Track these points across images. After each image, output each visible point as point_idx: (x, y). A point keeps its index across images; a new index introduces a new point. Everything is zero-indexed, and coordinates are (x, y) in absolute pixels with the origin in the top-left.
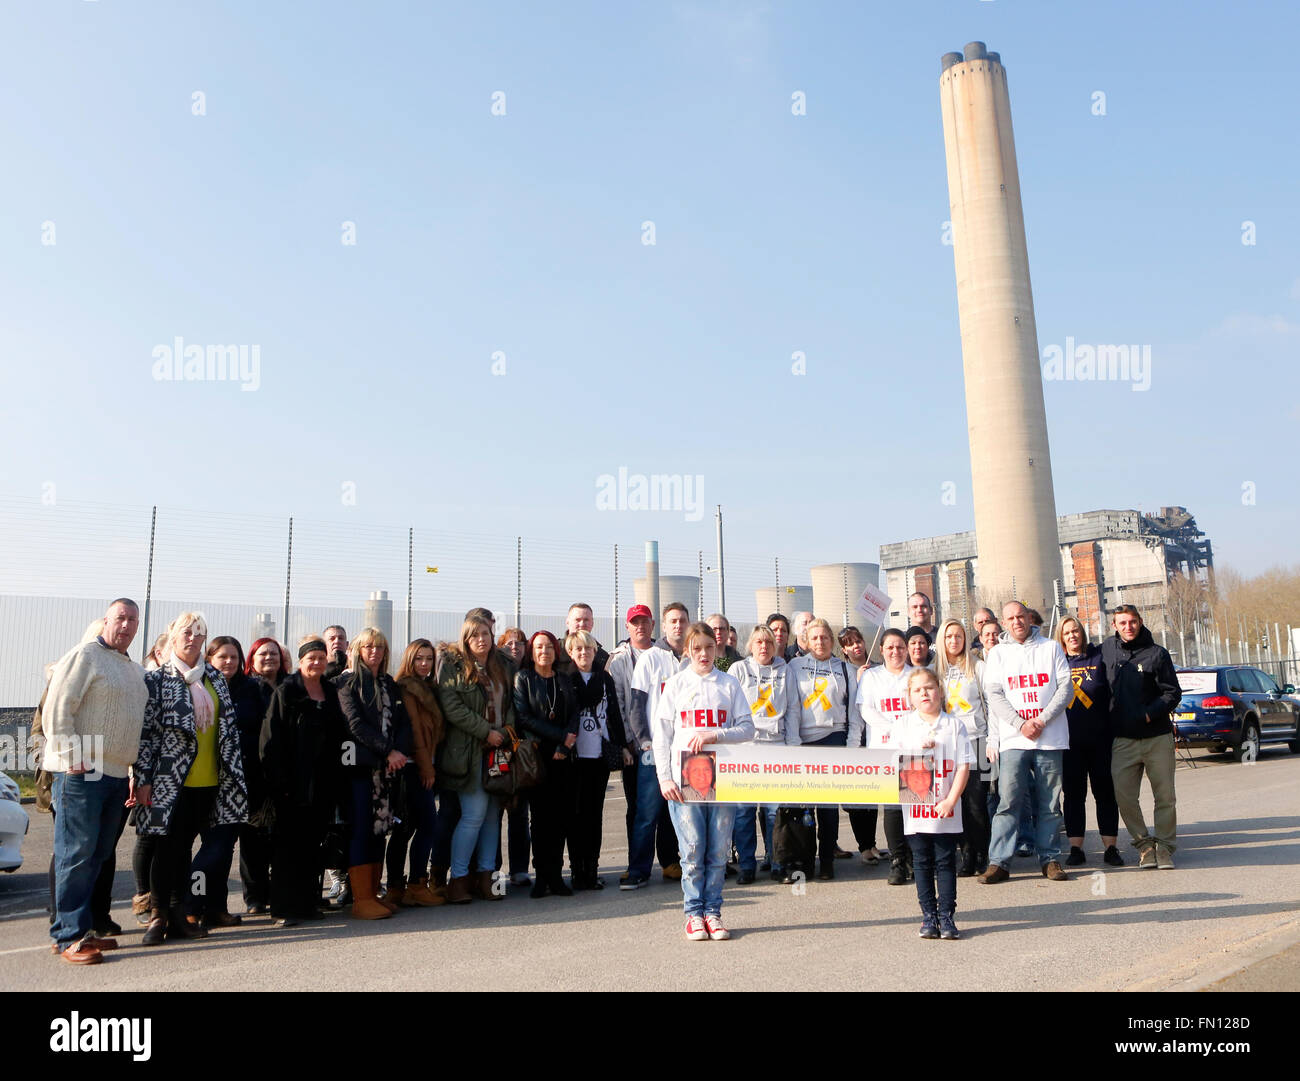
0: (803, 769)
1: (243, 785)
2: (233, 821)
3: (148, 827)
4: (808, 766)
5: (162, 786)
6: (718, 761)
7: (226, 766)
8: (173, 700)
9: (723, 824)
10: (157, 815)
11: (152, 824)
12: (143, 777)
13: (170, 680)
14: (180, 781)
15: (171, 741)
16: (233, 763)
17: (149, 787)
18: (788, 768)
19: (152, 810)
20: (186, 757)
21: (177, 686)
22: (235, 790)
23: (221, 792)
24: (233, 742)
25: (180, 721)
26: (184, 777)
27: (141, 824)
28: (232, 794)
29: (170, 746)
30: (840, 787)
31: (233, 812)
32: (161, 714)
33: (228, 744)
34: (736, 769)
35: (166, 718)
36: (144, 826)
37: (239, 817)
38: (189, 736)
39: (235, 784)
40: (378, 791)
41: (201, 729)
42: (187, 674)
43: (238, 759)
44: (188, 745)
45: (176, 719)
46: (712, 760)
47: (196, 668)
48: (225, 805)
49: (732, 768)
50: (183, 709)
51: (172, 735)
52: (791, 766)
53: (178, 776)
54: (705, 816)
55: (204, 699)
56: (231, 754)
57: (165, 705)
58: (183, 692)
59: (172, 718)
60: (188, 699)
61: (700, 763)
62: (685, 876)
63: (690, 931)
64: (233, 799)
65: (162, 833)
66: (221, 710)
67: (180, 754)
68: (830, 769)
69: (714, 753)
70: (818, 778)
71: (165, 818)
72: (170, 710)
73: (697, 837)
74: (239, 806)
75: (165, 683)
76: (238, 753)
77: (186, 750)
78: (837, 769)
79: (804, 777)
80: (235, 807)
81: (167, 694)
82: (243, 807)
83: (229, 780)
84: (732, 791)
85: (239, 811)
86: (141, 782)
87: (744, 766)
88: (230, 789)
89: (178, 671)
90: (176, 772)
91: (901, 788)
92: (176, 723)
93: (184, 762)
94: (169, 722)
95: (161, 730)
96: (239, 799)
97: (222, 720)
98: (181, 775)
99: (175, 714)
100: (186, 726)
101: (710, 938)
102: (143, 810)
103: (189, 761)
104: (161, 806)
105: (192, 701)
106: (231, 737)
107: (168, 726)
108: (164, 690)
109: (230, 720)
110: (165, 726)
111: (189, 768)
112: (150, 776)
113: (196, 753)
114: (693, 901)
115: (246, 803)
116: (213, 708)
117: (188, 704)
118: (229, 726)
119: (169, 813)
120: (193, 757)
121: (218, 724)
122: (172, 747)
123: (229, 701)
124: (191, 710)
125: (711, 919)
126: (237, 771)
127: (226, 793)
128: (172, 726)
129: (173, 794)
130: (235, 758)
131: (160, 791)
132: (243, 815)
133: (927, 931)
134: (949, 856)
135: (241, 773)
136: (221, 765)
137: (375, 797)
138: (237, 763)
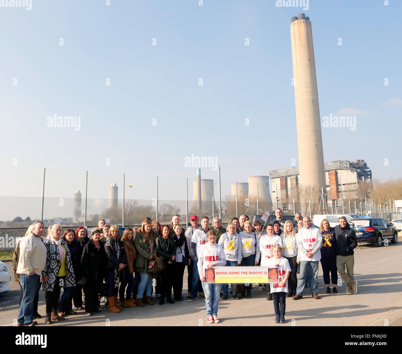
0: (240, 273)
1: (74, 275)
2: (71, 286)
3: (47, 289)
4: (242, 272)
5: (51, 277)
6: (216, 271)
7: (69, 270)
8: (53, 251)
9: (217, 289)
10: (50, 286)
11: (48, 288)
12: (45, 274)
13: (52, 245)
14: (56, 275)
15: (53, 263)
16: (71, 269)
17: (47, 277)
18: (236, 273)
19: (48, 284)
20: (58, 268)
21: (54, 247)
22: (71, 277)
23: (67, 278)
24: (70, 263)
25: (56, 257)
26: (57, 274)
27: (45, 288)
28: (70, 278)
29: (53, 265)
30: (251, 278)
31: (71, 283)
32: (50, 255)
33: (69, 263)
34: (221, 273)
35: (51, 256)
36: (46, 289)
37: (73, 285)
38: (58, 262)
39: (71, 275)
40: (116, 275)
41: (62, 259)
42: (57, 243)
43: (72, 268)
44: (58, 264)
45: (55, 257)
46: (214, 271)
47: (59, 241)
48: (69, 281)
49: (220, 273)
50: (56, 253)
51: (54, 261)
52: (237, 272)
53: (56, 274)
54: (212, 287)
55: (63, 250)
56: (70, 266)
57: (51, 252)
58: (56, 248)
59: (54, 256)
60: (58, 250)
61: (210, 272)
62: (206, 304)
63: (208, 320)
64: (71, 279)
65: (52, 291)
66: (67, 254)
67: (56, 267)
68: (248, 273)
69: (214, 269)
70: (245, 275)
71: (53, 286)
72: (52, 254)
73: (210, 293)
74: (73, 281)
75: (50, 246)
76: (72, 266)
77: (58, 266)
78: (250, 273)
79: (241, 275)
80: (71, 282)
81: (51, 249)
82: (74, 282)
83: (70, 274)
84: (220, 280)
85: (73, 283)
86: (44, 276)
87: (223, 272)
88: (70, 277)
89: (54, 242)
90: (55, 272)
91: (269, 278)
92: (55, 258)
93: (57, 269)
94: (52, 258)
95: (50, 260)
96: (73, 279)
97: (68, 257)
98: (56, 273)
99: (54, 255)
100: (58, 259)
101: (214, 322)
102: (46, 284)
103: (58, 269)
104: (51, 283)
105: (59, 251)
106: (70, 261)
107: (52, 259)
108: (50, 248)
109: (70, 256)
110: (51, 259)
111: (59, 271)
112: (47, 273)
113: (61, 266)
114: (209, 311)
115: (75, 280)
116: (65, 253)
117: (58, 252)
118: (69, 258)
119: (54, 285)
120: (60, 268)
121: (66, 258)
122: (54, 265)
123: (69, 250)
124: (59, 254)
125: (214, 316)
126: (72, 271)
127: (69, 278)
128: (54, 259)
129: (55, 279)
130: (71, 268)
131: (51, 278)
132: (74, 284)
133: (276, 321)
134: (283, 299)
135: (73, 272)
136: (67, 269)
137: (115, 277)
138: (72, 269)
